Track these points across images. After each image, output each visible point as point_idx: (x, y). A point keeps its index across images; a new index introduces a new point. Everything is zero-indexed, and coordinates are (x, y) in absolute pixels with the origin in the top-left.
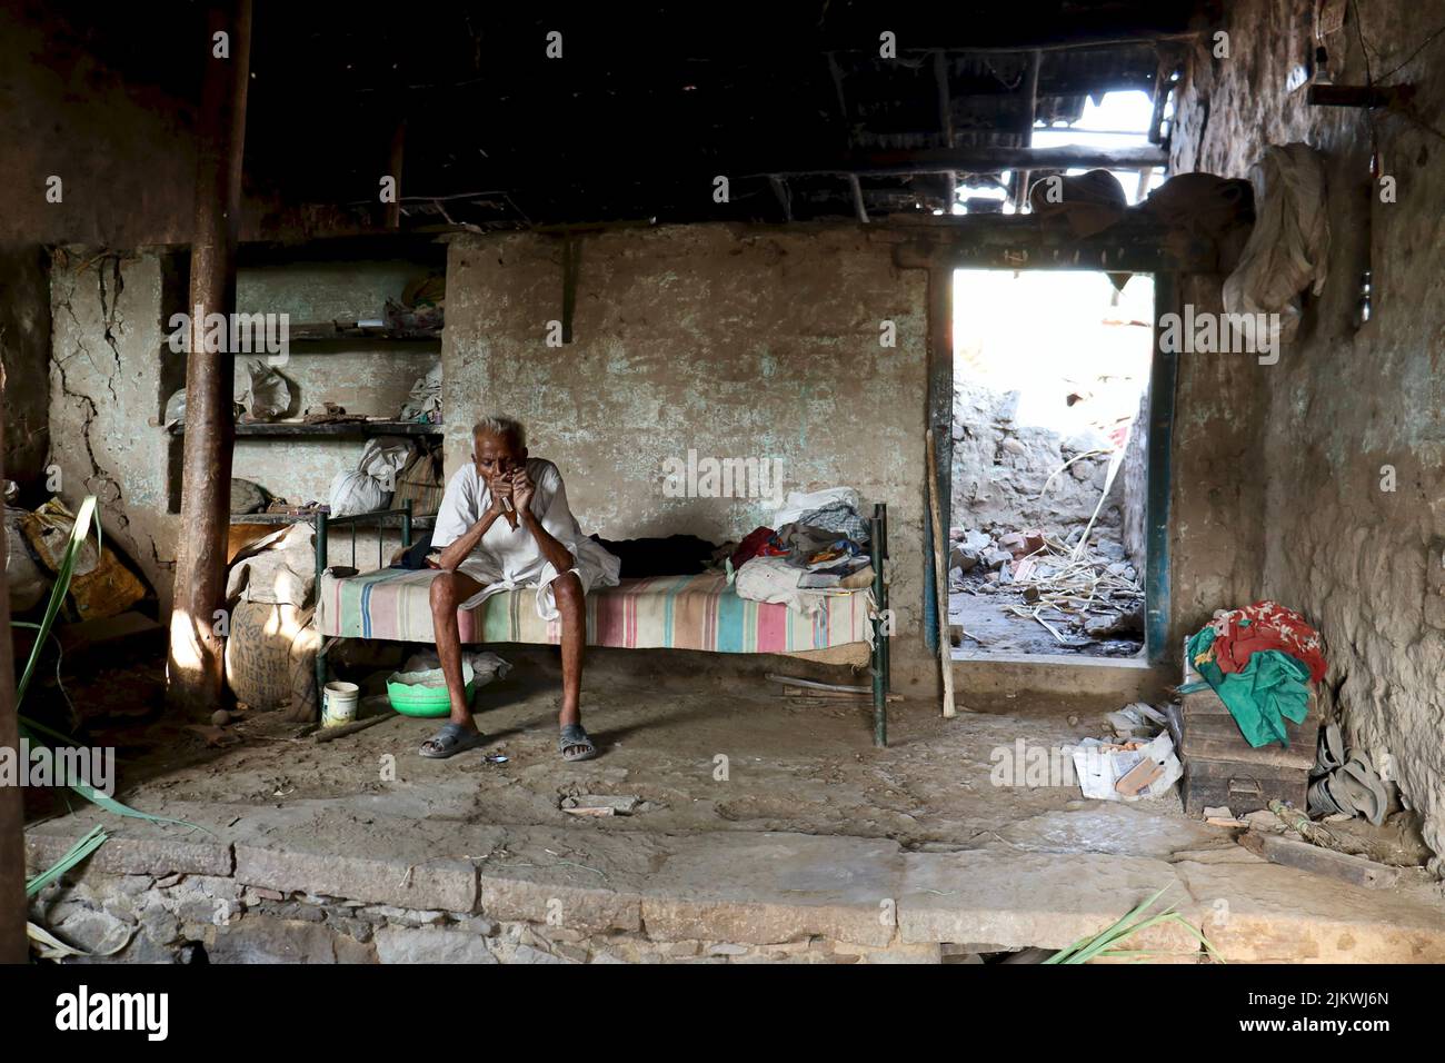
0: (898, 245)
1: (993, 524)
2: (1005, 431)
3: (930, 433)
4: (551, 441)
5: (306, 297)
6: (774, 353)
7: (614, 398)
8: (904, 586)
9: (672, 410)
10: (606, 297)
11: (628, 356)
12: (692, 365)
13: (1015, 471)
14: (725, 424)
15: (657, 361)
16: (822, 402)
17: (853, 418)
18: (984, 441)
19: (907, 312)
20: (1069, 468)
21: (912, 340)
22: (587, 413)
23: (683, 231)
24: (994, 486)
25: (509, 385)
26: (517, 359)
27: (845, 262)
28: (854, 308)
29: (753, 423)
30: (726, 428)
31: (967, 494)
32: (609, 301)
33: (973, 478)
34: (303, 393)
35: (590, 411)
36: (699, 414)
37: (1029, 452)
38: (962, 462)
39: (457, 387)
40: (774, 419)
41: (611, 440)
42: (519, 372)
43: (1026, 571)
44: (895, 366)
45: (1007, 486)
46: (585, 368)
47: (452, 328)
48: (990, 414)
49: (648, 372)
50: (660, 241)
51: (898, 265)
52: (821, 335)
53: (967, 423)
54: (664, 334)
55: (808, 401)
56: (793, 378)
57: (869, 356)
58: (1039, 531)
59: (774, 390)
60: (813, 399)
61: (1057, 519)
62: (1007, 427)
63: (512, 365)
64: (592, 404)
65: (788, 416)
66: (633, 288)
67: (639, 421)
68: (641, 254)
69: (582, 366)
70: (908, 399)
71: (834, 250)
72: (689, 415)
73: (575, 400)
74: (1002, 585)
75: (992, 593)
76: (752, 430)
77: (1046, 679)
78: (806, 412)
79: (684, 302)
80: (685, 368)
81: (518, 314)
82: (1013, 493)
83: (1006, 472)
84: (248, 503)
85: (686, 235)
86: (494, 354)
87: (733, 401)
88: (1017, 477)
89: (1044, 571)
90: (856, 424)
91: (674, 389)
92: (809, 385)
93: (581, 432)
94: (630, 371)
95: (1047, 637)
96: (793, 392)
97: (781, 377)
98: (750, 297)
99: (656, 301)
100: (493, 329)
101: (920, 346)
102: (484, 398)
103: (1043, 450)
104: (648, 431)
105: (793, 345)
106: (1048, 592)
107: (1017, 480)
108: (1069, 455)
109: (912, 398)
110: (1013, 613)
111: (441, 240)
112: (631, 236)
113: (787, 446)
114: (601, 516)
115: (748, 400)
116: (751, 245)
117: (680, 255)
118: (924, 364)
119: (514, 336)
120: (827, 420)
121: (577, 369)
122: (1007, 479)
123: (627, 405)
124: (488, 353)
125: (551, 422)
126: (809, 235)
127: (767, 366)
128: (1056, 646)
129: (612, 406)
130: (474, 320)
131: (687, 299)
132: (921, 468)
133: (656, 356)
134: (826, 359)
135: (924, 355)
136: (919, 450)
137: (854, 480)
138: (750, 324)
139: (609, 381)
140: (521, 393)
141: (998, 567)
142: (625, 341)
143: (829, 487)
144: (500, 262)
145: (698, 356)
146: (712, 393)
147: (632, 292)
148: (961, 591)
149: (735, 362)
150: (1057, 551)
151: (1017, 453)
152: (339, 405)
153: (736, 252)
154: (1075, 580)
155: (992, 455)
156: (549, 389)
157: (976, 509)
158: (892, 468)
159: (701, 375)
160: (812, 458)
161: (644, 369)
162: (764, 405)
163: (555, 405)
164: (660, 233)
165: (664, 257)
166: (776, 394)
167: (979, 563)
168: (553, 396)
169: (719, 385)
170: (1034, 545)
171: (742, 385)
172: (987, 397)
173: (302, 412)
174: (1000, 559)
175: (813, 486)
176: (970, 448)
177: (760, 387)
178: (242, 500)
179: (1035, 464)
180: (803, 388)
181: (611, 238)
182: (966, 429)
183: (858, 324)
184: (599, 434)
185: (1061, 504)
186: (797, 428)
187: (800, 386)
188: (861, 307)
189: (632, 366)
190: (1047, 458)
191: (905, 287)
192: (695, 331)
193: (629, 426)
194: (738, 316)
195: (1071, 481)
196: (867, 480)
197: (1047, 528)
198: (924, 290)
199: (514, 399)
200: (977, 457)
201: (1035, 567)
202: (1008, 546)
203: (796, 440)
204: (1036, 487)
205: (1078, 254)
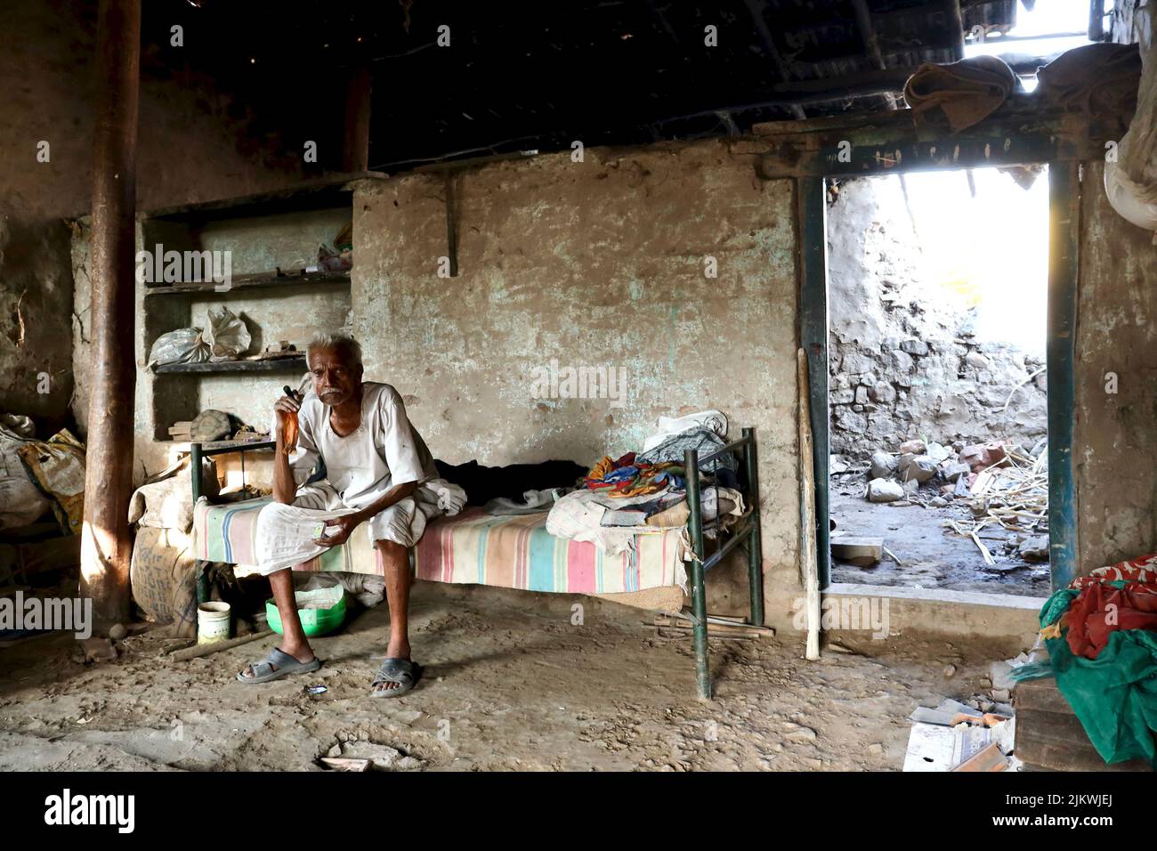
0: (761, 156)
1: (958, 436)
2: (968, 346)
3: (801, 352)
4: (443, 371)
5: (269, 249)
6: (641, 275)
7: (496, 327)
8: (777, 514)
9: (549, 337)
10: (486, 230)
11: (507, 286)
12: (564, 291)
13: (979, 384)
14: (597, 349)
15: (533, 290)
16: (689, 323)
17: (721, 339)
18: (947, 356)
19: (772, 225)
20: (1034, 380)
21: (779, 254)
22: (472, 342)
23: (552, 160)
24: (958, 399)
25: (406, 319)
26: (412, 294)
27: (707, 178)
28: (718, 224)
29: (624, 347)
30: (598, 354)
31: (932, 408)
32: (489, 234)
33: (936, 392)
34: (264, 333)
35: (476, 341)
36: (573, 340)
37: (992, 366)
38: (926, 377)
39: (364, 323)
40: (643, 343)
41: (495, 368)
42: (414, 307)
43: (983, 485)
44: (762, 283)
45: (971, 399)
46: (470, 300)
47: (358, 268)
48: (953, 330)
49: (525, 300)
50: (532, 171)
51: (762, 175)
52: (687, 254)
53: (930, 339)
54: (538, 263)
55: (676, 322)
56: (661, 299)
57: (734, 273)
58: (1001, 443)
59: (643, 313)
60: (681, 320)
61: (1022, 430)
62: (970, 341)
63: (408, 300)
64: (478, 334)
65: (657, 339)
66: (510, 218)
67: (519, 348)
68: (516, 186)
69: (468, 298)
70: (777, 316)
71: (695, 166)
72: (563, 341)
73: (463, 331)
74: (956, 497)
75: (944, 506)
76: (623, 354)
77: (933, 617)
78: (674, 335)
79: (556, 229)
80: (558, 295)
81: (411, 252)
82: (978, 405)
83: (970, 385)
84: (216, 431)
85: (555, 164)
86: (394, 291)
87: (604, 325)
88: (982, 390)
89: (1003, 482)
90: (723, 345)
91: (549, 315)
92: (676, 307)
93: (469, 361)
94: (509, 300)
95: (975, 558)
96: (661, 314)
97: (649, 300)
98: (617, 221)
99: (530, 230)
100: (393, 267)
101: (787, 260)
102: (387, 332)
103: (1007, 363)
104: (527, 358)
105: (659, 266)
106: (998, 506)
107: (981, 393)
108: (1033, 367)
109: (781, 317)
110: (953, 529)
111: (348, 188)
112: (507, 169)
113: (657, 370)
114: (488, 442)
115: (618, 324)
116: (615, 168)
117: (551, 184)
118: (792, 279)
119: (410, 273)
120: (695, 343)
121: (463, 300)
122: (971, 393)
123: (508, 333)
124: (388, 288)
125: (443, 353)
126: (671, 153)
127: (635, 289)
128: (980, 569)
129: (496, 335)
130: (376, 260)
131: (558, 227)
132: (792, 390)
133: (531, 284)
134: (692, 278)
135: (792, 269)
136: (789, 370)
137: (724, 403)
138: (617, 247)
139: (491, 311)
140: (416, 326)
141: (954, 480)
142: (505, 271)
143: (699, 411)
144: (396, 204)
145: (571, 282)
146: (584, 319)
147: (509, 225)
148: (913, 504)
149: (604, 286)
150: (1019, 463)
151: (981, 367)
152: (291, 343)
153: (602, 176)
154: (1030, 494)
155: (955, 370)
156: (440, 321)
157: (942, 422)
158: (761, 390)
159: (573, 300)
160: (682, 381)
161: (521, 298)
162: (634, 329)
163: (445, 336)
164: (532, 164)
165: (536, 187)
166: (644, 317)
167: (936, 475)
168: (444, 327)
169: (590, 310)
170: (995, 457)
171: (611, 309)
172: (951, 314)
173: (264, 350)
174: (956, 472)
175: (683, 410)
176: (933, 363)
177: (629, 310)
178: (212, 428)
179: (998, 377)
180: (671, 310)
181: (488, 173)
182: (929, 345)
183: (723, 240)
184: (485, 362)
185: (1025, 415)
186: (666, 350)
187: (667, 307)
188: (725, 223)
189: (510, 295)
190: (1012, 371)
191: (769, 198)
192: (566, 257)
193: (511, 354)
194: (606, 240)
195: (1036, 393)
196: (736, 403)
197: (1012, 439)
198: (789, 200)
199: (410, 332)
200: (940, 371)
201: (993, 479)
202: (967, 458)
203: (665, 363)
204: (1000, 399)
205: (957, 149)
